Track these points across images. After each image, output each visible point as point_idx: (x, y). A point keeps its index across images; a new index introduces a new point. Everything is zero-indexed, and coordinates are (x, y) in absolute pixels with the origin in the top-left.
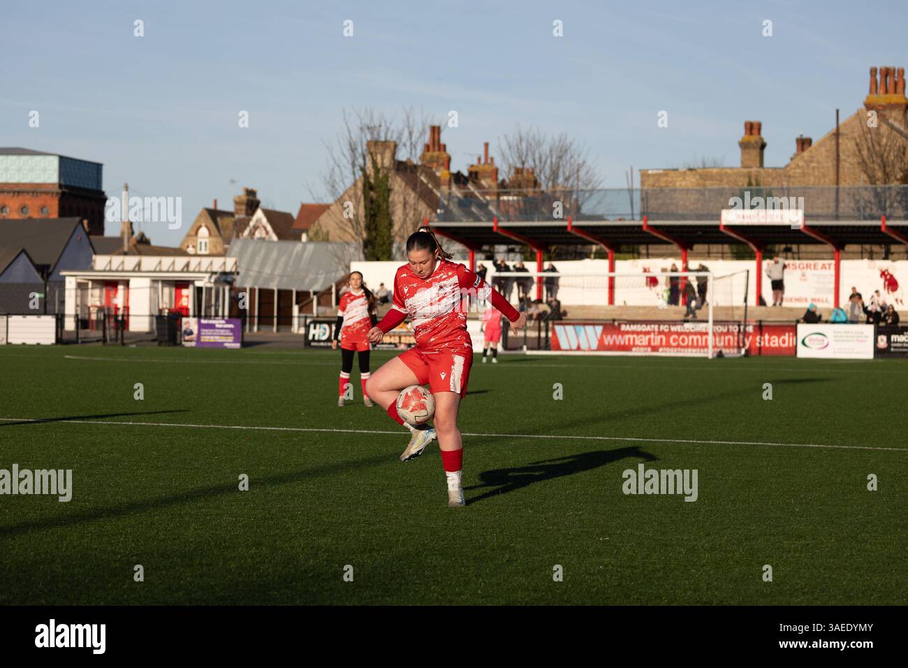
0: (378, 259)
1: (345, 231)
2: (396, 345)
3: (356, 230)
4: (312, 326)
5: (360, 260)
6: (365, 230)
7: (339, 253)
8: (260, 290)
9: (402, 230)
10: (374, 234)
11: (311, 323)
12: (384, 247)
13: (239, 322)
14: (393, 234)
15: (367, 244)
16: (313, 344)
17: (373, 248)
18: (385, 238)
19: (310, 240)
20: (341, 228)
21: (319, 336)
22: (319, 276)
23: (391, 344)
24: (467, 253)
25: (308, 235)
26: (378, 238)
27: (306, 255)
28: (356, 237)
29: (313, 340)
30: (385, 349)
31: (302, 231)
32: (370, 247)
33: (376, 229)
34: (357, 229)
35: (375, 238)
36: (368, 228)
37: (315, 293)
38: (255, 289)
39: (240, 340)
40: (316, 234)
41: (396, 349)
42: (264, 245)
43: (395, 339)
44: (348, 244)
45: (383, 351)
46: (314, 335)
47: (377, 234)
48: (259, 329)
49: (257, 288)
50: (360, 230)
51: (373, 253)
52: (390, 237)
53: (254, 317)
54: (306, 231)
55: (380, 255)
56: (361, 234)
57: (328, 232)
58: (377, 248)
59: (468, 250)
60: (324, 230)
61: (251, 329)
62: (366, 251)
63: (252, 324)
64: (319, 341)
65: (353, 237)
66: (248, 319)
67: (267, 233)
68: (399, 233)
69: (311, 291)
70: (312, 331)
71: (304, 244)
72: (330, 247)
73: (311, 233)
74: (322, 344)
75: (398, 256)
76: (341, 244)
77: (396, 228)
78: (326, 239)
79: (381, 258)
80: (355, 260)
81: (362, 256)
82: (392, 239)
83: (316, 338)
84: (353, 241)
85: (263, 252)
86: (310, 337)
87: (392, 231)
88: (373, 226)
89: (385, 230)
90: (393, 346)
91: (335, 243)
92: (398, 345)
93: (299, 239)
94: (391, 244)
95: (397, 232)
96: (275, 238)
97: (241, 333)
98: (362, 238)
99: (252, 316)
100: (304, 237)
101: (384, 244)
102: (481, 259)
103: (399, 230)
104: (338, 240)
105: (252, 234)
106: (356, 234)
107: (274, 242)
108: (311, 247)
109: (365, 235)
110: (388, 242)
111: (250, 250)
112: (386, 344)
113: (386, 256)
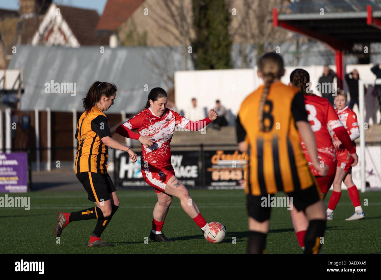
0: (212, 67)
1: (166, 29)
2: (238, 183)
3: (180, 29)
4: (123, 160)
5: (187, 69)
6: (193, 28)
7: (160, 62)
8: (53, 114)
9: (243, 26)
10: (205, 33)
11: (121, 155)
12: (220, 50)
13: (24, 156)
14: (231, 32)
15: (196, 46)
16: (125, 184)
17: (206, 52)
18: (221, 39)
19: (121, 45)
20: (160, 27)
21: (133, 173)
22: (135, 93)
23: (230, 180)
24: (332, 55)
25: (118, 39)
26: (212, 39)
27: (117, 65)
28: (182, 38)
29: (126, 178)
30: (222, 188)
31: (110, 33)
32: (200, 51)
33: (208, 25)
34: (182, 27)
35: (207, 39)
36: (198, 25)
37: (128, 116)
38: (46, 113)
39: (27, 181)
40: (130, 36)
41: (237, 188)
42: (60, 52)
43: (236, 175)
44: (171, 48)
45: (220, 191)
46: (126, 172)
47: (210, 33)
48: (53, 166)
49: (49, 110)
50: (186, 28)
51: (205, 59)
52: (227, 35)
53: (46, 149)
54: (116, 32)
55: (214, 61)
56: (188, 33)
57: (145, 34)
58: (210, 52)
59: (334, 51)
60: (140, 30)
61: (43, 167)
62: (195, 56)
63: (43, 159)
64: (133, 180)
65: (177, 39)
66: (38, 153)
67: (65, 38)
68: (240, 31)
69: (123, 113)
70: (124, 167)
71: (114, 50)
72: (148, 53)
73: (122, 36)
74: (138, 184)
75: (239, 62)
76: (162, 48)
77: (235, 24)
78: (143, 43)
79: (217, 66)
80: (181, 70)
81: (190, 64)
82: (230, 39)
83: (130, 175)
84: (178, 44)
85: (57, 63)
86: (122, 175)
87: (229, 28)
88: (203, 24)
89: (220, 27)
90: (234, 184)
91: (154, 48)
92: (241, 182)
93: (106, 43)
94: (229, 45)
95: (237, 30)
96: (74, 42)
97: (27, 173)
98: (190, 39)
99: (43, 149)
100: (113, 41)
101: (219, 45)
102: (353, 64)
103: (240, 26)
104: (157, 43)
105: (43, 39)
106: (181, 33)
107: (71, 48)
108: (122, 54)
109: (193, 35)
110: (224, 44)
111: (40, 60)
112: (224, 181)
113: (222, 62)
